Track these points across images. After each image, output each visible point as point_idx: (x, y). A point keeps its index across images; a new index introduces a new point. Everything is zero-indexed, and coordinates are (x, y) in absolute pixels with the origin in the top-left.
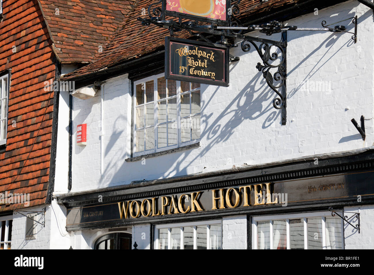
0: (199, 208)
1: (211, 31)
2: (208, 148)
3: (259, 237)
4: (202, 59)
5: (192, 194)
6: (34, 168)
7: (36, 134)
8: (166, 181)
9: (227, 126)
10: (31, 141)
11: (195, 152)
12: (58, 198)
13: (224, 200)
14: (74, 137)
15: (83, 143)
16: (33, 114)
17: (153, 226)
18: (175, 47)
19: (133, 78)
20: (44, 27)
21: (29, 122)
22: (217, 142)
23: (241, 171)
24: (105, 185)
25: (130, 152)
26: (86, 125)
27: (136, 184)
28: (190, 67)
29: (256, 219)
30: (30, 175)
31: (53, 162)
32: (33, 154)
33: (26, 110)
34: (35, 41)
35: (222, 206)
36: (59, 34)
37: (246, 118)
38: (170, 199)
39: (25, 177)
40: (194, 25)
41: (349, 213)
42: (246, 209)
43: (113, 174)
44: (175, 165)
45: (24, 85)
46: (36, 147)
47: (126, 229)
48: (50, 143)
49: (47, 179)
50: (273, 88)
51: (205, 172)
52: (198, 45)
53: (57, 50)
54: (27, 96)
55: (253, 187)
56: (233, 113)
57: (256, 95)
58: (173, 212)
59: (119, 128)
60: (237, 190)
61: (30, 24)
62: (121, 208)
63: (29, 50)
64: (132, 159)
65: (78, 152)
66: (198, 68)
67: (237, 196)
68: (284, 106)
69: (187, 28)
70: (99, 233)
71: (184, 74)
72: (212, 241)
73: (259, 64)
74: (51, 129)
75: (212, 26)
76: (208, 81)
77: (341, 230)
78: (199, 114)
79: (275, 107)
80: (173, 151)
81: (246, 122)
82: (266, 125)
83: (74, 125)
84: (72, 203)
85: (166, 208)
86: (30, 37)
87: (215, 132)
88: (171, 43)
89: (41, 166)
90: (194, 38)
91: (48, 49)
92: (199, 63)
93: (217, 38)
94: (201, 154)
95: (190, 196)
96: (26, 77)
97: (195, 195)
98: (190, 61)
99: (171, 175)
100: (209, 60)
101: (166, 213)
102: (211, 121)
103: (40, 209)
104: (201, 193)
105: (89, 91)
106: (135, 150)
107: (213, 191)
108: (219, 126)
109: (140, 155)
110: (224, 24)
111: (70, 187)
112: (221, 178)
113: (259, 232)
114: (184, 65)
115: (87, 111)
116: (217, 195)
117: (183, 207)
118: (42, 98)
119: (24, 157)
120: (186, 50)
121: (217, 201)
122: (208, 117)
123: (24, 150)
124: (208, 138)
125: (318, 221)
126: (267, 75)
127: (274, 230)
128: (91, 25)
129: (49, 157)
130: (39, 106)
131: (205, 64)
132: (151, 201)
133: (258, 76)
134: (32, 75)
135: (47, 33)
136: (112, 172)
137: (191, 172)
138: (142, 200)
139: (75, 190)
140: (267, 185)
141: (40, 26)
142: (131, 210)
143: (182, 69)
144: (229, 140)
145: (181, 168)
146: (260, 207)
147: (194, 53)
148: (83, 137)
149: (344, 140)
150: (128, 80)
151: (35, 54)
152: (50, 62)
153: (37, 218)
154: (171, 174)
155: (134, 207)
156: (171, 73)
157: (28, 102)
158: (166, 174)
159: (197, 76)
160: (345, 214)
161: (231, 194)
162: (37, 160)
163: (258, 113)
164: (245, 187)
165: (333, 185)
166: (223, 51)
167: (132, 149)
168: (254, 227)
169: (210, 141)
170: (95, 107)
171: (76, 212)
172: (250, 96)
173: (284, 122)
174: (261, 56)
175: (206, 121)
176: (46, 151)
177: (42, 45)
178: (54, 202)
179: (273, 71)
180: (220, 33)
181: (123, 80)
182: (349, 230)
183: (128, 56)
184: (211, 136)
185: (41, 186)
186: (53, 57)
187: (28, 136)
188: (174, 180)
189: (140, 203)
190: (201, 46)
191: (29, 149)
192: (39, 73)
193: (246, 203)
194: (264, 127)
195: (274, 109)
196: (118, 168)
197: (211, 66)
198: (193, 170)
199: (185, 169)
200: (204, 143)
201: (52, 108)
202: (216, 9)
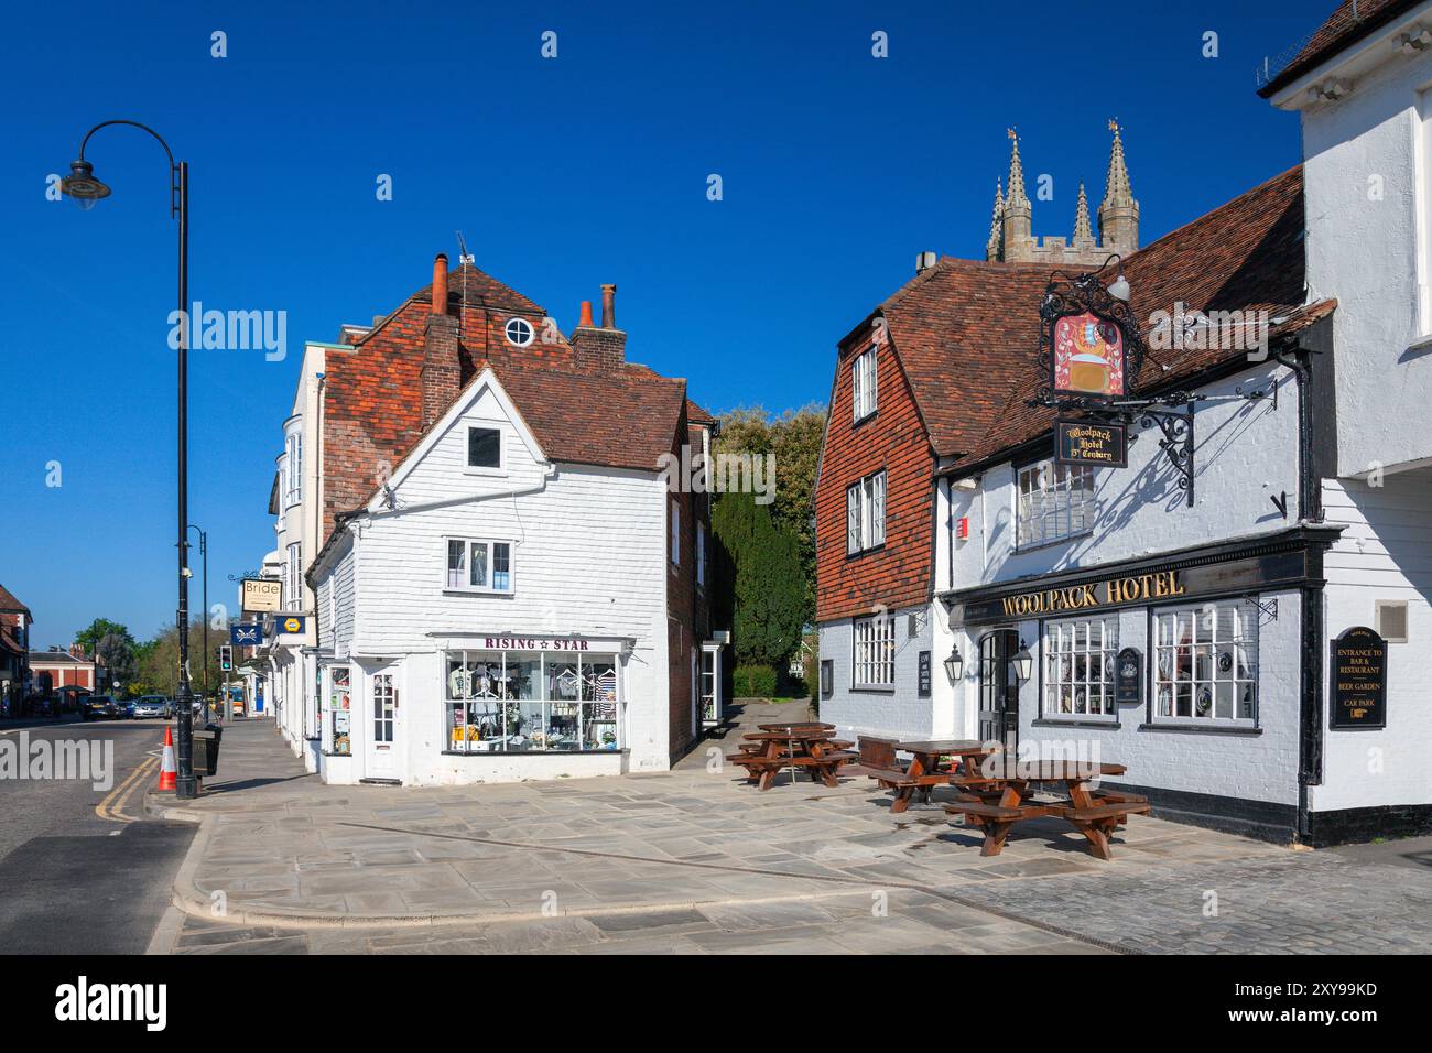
0: (1093, 602)
1: (1106, 408)
2: (1103, 537)
3: (1161, 630)
4: (1097, 439)
5: (1085, 587)
6: (914, 566)
7: (915, 531)
8: (1055, 575)
9: (1124, 511)
10: (910, 539)
11: (1088, 542)
12: (939, 596)
13: (1121, 592)
14: (954, 532)
15: (964, 538)
16: (911, 511)
17: (1041, 621)
18: (1065, 429)
19: (1016, 467)
20: (921, 419)
21: (908, 519)
22: (1114, 530)
23: (1141, 560)
24: (989, 581)
25: (1014, 545)
26: (966, 519)
27: (1023, 579)
28: (1083, 450)
29: (1157, 610)
30: (910, 574)
31: (934, 560)
32: (912, 552)
33: (904, 507)
34: (912, 435)
35: (1119, 599)
36: (936, 426)
37: (1146, 502)
38: (1060, 593)
39: (905, 575)
40: (1086, 402)
41: (1265, 600)
42: (1146, 600)
43: (997, 569)
44: (1065, 556)
45: (901, 481)
46: (915, 544)
47: (1012, 626)
48: (929, 539)
49: (928, 576)
50: (1179, 467)
51: (1098, 563)
52: (1091, 424)
53: (934, 441)
54: (905, 493)
55: (1154, 577)
56: (1132, 497)
57: (1158, 476)
58: (1063, 607)
59: (1003, 520)
60: (1137, 581)
61: (906, 417)
62: (1007, 605)
63: (905, 445)
64: (1017, 552)
65: (959, 548)
66: (1092, 450)
67: (1137, 587)
68: (1191, 486)
69: (1079, 407)
70: (984, 630)
71: (1076, 457)
72: (1108, 636)
73: (1162, 441)
74: (930, 525)
75: (1108, 403)
76: (1103, 463)
77: (1254, 618)
78: (1092, 500)
79: (1180, 487)
80: (1063, 542)
81: (1147, 508)
82: (1170, 508)
83: (954, 520)
84: (954, 600)
85: (1056, 603)
86: (906, 431)
87: (1110, 520)
88: (1061, 425)
89: (921, 563)
90: (1086, 416)
91: (925, 442)
92: (1093, 444)
93: (1113, 415)
94: (1095, 544)
95: (1082, 589)
96: (903, 473)
97: (1088, 588)
98: (1083, 443)
99: (1060, 569)
100: (1104, 441)
101: (1056, 607)
102: (1106, 507)
103: (922, 608)
104: (1095, 586)
105: (969, 483)
106: (1020, 542)
107: (1109, 584)
108: (1116, 512)
109: (1026, 547)
110: (1121, 398)
111: (951, 585)
112: (1118, 569)
113: (1160, 625)
114: (1076, 447)
115: (967, 505)
116: (1113, 587)
117: (1074, 601)
118: (920, 493)
119: (904, 555)
120: (1075, 433)
121: (1114, 594)
122: (1102, 503)
123: (903, 548)
124: (1103, 526)
125: (1229, 610)
126: (1171, 452)
127: (1179, 621)
128: (970, 412)
129: (929, 554)
130: (918, 501)
131: (1100, 445)
132: (1039, 596)
133: (1160, 454)
134: (909, 471)
135: (923, 426)
136: (996, 567)
137: (1082, 564)
138: (1029, 596)
139: (956, 588)
140: (1171, 573)
141: (916, 418)
142: (1017, 606)
143: (1074, 451)
144: (1126, 528)
145: (1072, 559)
146: (1161, 598)
147: (1088, 433)
148: (964, 532)
149: (1261, 520)
150: (1011, 468)
151: (911, 449)
152: (927, 455)
153: (919, 616)
154: (1061, 566)
155: (1020, 602)
156: (1061, 458)
157: (906, 499)
158: (1056, 567)
159: (1091, 458)
160: (1261, 601)
161: (1130, 586)
162: (916, 558)
163: (1160, 496)
164: (1145, 577)
165: (1248, 570)
166: (1121, 429)
167: (1017, 542)
168: (1156, 620)
169: (1105, 529)
170: (976, 499)
171: (959, 609)
172: (1151, 477)
173: (1191, 504)
174: (1165, 432)
175: (1100, 508)
176: (926, 548)
177: (918, 438)
178: (936, 600)
179: (1178, 448)
180: (1117, 409)
181: (1006, 469)
182: (1264, 617)
183: (1011, 442)
184: (1106, 523)
185: (923, 583)
186: (931, 450)
187: (907, 533)
188: (1064, 573)
189: (1027, 599)
190: (1095, 424)
191: (908, 547)
192: (916, 467)
193: (1146, 595)
194: (1167, 511)
195: (1180, 490)
196: (1002, 563)
197: (1107, 447)
198: (1086, 562)
199: (1077, 560)
200: (1097, 532)
201: (931, 504)
202: (1111, 384)
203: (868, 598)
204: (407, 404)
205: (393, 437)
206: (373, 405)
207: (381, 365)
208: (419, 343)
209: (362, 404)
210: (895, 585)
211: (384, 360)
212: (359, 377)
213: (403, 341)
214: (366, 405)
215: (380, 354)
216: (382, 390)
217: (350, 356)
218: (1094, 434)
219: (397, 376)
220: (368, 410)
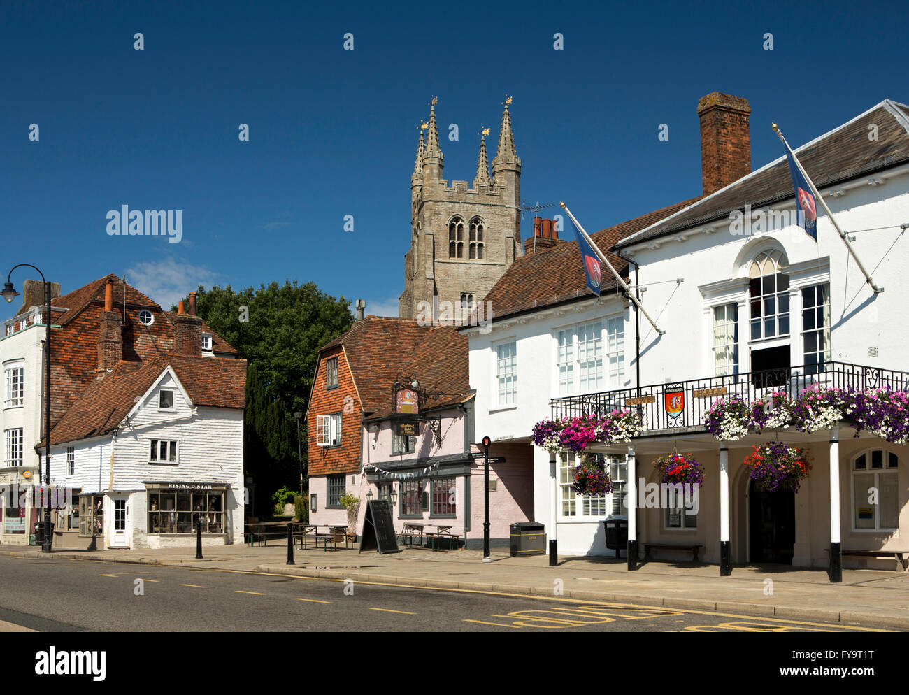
7: (354, 441)
12: (363, 469)
16: (353, 433)
20: (357, 395)
21: (351, 436)
31: (361, 454)
32: (353, 450)
33: (350, 430)
45: (349, 419)
48: (360, 446)
49: (359, 459)
54: (350, 424)
61: (351, 393)
66: (408, 431)
75: (413, 416)
76: (412, 435)
84: (370, 472)
89: (357, 455)
91: (359, 405)
92: (408, 429)
96: (350, 416)
98: (405, 429)
100: (412, 428)
103: (357, 473)
105: (376, 427)
110: (418, 414)
111: (369, 464)
118: (356, 426)
119: (350, 451)
123: (349, 447)
129: (359, 452)
130: (355, 430)
139: (371, 466)
141: (355, 395)
147: (407, 426)
152: (359, 411)
157: (351, 427)
159: (408, 433)
162: (355, 453)
166: (417, 424)
176: (358, 449)
177: (356, 403)
178: (362, 471)
180: (416, 418)
186: (361, 410)
187: (351, 441)
190: (409, 423)
191: (351, 447)
197: (413, 430)
201: (360, 432)
202: (414, 410)
203: (334, 467)
204: (88, 357)
205: (81, 374)
206: (70, 357)
207: (75, 336)
208: (94, 324)
209: (65, 356)
210: (345, 462)
211: (76, 333)
212: (63, 342)
213: (87, 323)
214: (67, 357)
215: (74, 330)
216: (75, 349)
217: (59, 331)
218: (409, 426)
219: (83, 342)
220: (68, 359)
